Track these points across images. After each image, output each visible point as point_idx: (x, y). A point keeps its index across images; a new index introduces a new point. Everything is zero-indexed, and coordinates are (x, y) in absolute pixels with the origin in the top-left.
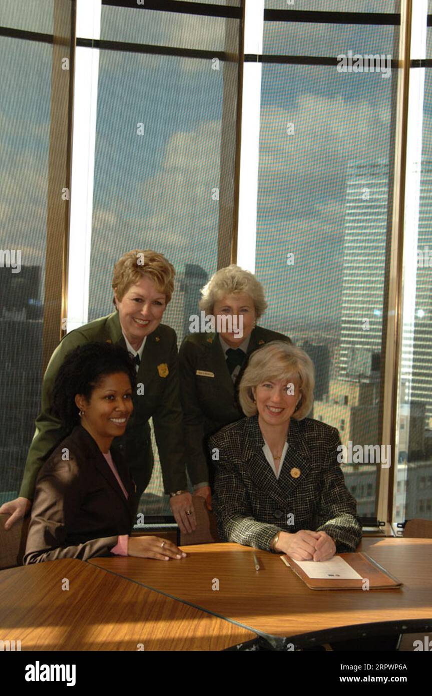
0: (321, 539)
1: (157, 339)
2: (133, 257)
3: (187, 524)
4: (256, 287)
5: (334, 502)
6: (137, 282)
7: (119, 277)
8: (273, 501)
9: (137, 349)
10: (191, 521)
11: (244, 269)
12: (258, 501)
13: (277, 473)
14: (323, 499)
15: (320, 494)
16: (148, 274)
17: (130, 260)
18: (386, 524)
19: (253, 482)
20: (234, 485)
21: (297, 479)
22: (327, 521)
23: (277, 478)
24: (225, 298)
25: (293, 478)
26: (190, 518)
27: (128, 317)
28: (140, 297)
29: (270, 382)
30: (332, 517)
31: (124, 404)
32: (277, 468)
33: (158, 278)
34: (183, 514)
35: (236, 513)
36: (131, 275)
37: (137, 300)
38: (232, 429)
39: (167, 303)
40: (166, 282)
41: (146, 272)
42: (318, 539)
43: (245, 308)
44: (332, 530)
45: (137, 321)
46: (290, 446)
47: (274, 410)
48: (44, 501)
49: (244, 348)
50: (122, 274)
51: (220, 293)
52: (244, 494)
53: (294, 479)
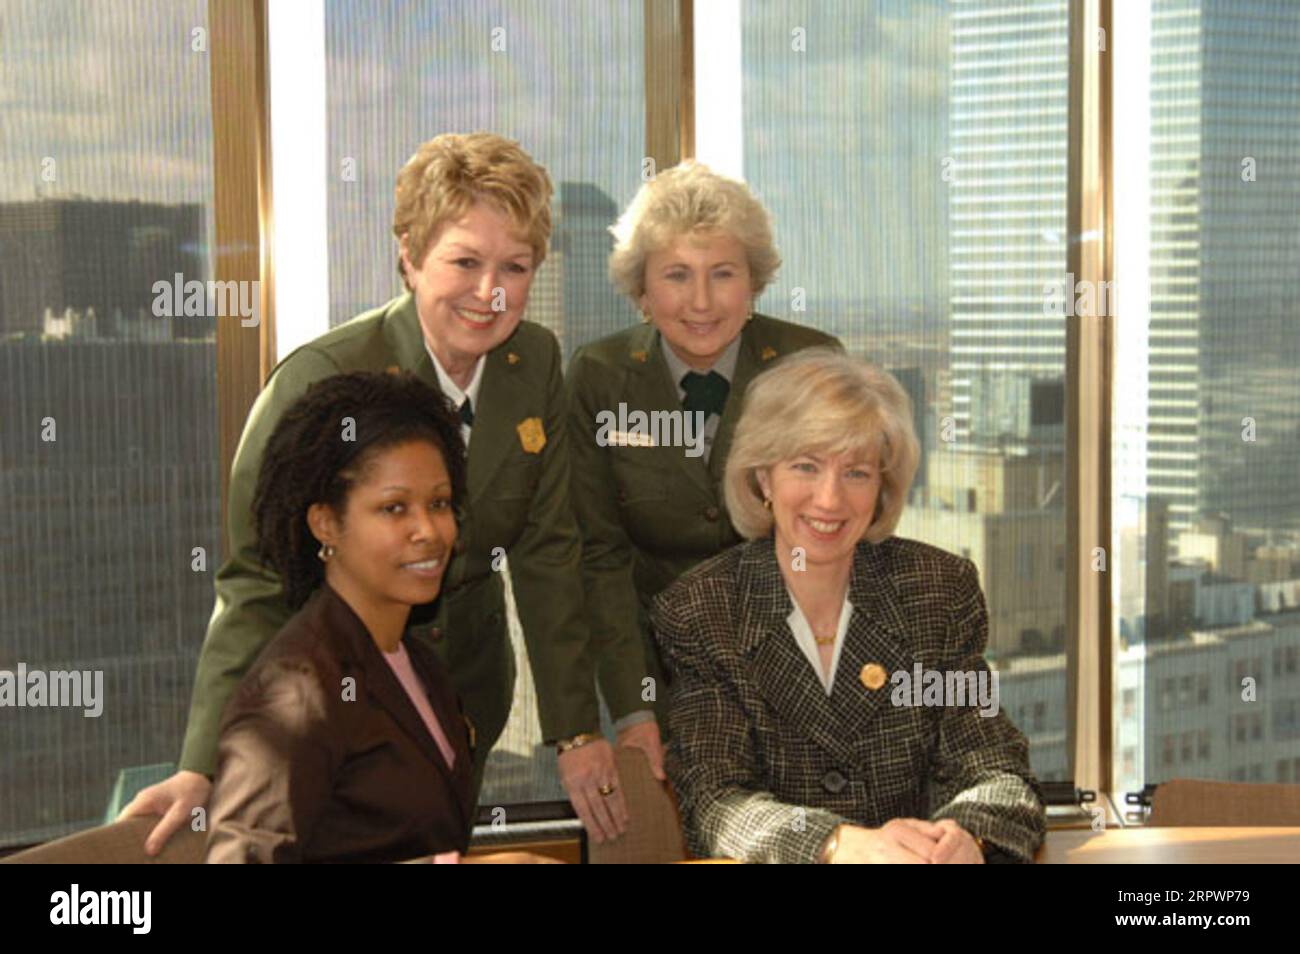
0: (945, 840)
1: (512, 358)
2: (446, 153)
3: (603, 819)
4: (751, 215)
5: (974, 743)
6: (462, 217)
7: (412, 206)
8: (820, 748)
9: (463, 384)
10: (614, 810)
11: (716, 170)
12: (782, 751)
13: (828, 679)
14: (943, 739)
15: (936, 728)
16: (487, 196)
17: (437, 161)
18: (1099, 796)
19: (768, 704)
20: (720, 715)
21: (879, 690)
22: (958, 792)
23: (828, 692)
24: (672, 244)
25: (867, 689)
26: (610, 805)
27: (441, 308)
28: (471, 256)
29: (812, 458)
30: (969, 784)
31: (432, 523)
32: (826, 663)
33: (514, 203)
34: (593, 794)
35: (727, 784)
36: (444, 202)
37: (463, 262)
38: (706, 575)
39: (535, 264)
40: (534, 213)
41: (483, 190)
42: (937, 840)
43: (726, 268)
44: (970, 817)
45: (466, 314)
46: (857, 610)
47: (822, 527)
48: (241, 779)
49: (726, 368)
50: (422, 198)
51: (660, 232)
52: (744, 735)
53: (871, 691)
